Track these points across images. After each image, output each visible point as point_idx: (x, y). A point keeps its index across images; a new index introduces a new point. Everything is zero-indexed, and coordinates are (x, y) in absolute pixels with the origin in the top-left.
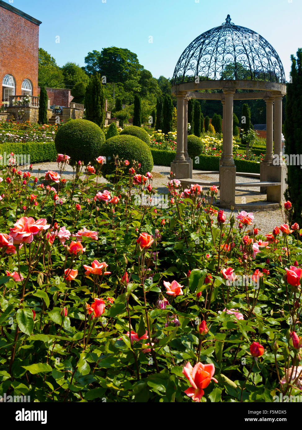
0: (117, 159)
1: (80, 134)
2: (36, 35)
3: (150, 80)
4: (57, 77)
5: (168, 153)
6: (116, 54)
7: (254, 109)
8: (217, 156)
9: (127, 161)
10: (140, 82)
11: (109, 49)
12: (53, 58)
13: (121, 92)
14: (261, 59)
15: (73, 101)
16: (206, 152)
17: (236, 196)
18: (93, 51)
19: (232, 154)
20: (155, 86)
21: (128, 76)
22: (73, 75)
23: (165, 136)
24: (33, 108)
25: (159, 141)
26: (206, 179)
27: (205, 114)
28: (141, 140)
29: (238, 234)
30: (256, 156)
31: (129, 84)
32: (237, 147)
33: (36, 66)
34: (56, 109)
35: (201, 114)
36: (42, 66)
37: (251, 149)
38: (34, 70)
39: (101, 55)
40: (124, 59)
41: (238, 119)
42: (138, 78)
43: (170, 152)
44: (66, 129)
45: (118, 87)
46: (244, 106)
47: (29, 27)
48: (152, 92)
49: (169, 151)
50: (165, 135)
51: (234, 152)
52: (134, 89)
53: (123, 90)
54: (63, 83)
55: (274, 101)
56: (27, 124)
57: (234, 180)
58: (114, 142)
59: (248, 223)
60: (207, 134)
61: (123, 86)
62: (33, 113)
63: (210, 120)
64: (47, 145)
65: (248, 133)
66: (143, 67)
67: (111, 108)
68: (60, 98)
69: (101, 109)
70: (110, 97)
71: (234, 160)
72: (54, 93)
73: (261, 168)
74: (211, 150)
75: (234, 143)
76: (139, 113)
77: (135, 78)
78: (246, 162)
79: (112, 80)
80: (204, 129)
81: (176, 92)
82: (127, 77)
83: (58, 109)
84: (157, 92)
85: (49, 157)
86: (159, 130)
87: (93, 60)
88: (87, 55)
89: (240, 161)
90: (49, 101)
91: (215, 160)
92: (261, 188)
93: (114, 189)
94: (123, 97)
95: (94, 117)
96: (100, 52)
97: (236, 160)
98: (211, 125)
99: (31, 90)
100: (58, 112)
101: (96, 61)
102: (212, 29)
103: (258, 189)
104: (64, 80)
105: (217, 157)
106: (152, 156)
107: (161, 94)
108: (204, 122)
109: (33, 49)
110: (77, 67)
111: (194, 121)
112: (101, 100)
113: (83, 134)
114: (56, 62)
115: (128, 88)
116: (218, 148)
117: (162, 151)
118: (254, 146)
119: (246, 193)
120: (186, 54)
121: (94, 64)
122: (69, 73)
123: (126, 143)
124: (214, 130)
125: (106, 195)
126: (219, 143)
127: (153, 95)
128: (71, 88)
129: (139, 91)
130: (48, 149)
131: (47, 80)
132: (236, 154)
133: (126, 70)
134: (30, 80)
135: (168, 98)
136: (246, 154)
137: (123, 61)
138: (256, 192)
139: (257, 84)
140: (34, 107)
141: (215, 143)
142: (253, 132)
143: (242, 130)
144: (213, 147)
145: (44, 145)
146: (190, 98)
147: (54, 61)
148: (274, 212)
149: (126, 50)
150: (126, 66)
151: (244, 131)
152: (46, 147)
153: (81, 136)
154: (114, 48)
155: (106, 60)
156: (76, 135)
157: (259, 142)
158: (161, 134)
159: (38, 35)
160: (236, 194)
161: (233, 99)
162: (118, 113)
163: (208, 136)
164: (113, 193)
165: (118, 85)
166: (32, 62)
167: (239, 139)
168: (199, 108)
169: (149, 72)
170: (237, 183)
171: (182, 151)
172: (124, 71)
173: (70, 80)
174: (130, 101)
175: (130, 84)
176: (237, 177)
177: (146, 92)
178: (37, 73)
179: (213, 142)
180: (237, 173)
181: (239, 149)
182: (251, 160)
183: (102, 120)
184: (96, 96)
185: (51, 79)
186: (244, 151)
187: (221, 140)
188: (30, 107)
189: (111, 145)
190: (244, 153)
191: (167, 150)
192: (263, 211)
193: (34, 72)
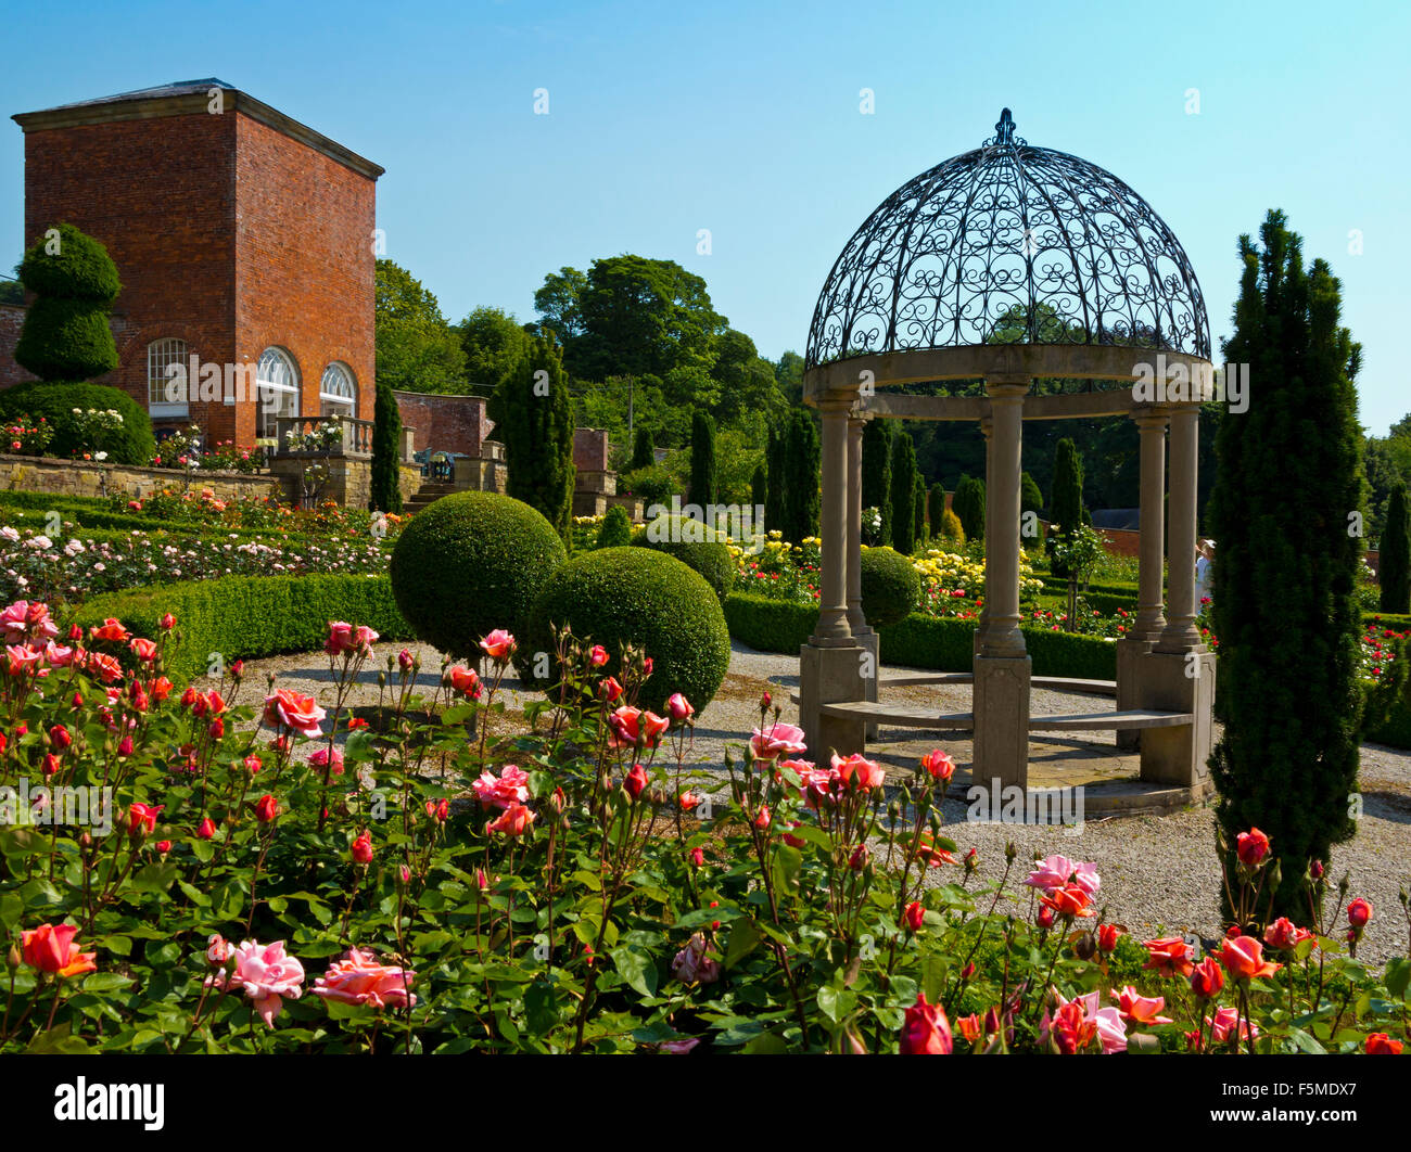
0: (568, 641)
1: (477, 546)
2: (365, 218)
3: (750, 364)
4: (441, 358)
5: (798, 608)
6: (635, 280)
7: (1094, 459)
8: (969, 618)
9: (599, 649)
10: (715, 374)
11: (615, 262)
12: (428, 295)
13: (655, 407)
14: (1122, 270)
15: (493, 436)
16: (930, 607)
17: (1031, 760)
18: (563, 270)
19: (1019, 615)
20: (768, 385)
21: (675, 352)
22: (494, 348)
23: (793, 552)
24: (356, 460)
25: (772, 568)
26: (927, 700)
27: (931, 477)
28: (684, 567)
29: (1035, 955)
30: (1100, 617)
31: (680, 380)
32: (1036, 586)
33: (367, 315)
34: (437, 464)
35: (918, 477)
36: (394, 320)
37: (1085, 592)
38: (360, 332)
39: (588, 283)
40: (664, 295)
41: (1039, 493)
42: (711, 358)
43: (807, 607)
44: (428, 528)
45: (645, 389)
46: (1062, 446)
47: (342, 185)
48: (757, 405)
49: (802, 604)
50: (791, 549)
51: (1025, 605)
52: (697, 395)
53: (660, 400)
54: (462, 375)
55: (1168, 421)
56: (328, 514)
57: (1023, 704)
58: (584, 575)
59: (1074, 912)
60: (937, 544)
61: (661, 388)
62: (356, 476)
63: (948, 496)
64: (380, 584)
65: (1074, 538)
66: (724, 321)
67: (622, 460)
68: (451, 426)
69: (560, 456)
70: (617, 424)
71: (1026, 633)
72: (433, 411)
73: (1118, 661)
74: (947, 599)
75: (1024, 571)
76: (708, 476)
77: (702, 358)
78: (1068, 638)
79: (623, 365)
80: (927, 526)
81: (818, 391)
82: (676, 357)
83: (442, 464)
84: (772, 405)
85: (389, 624)
86: (773, 532)
87: (563, 301)
88: (541, 284)
89: (1048, 635)
90: (410, 436)
91: (961, 633)
92: (1120, 735)
93: (544, 759)
94: (662, 423)
95: (535, 484)
96: (585, 274)
97: (1034, 634)
98: (952, 514)
99: (351, 401)
100: (441, 474)
101: (571, 304)
102: (947, 162)
103: (1109, 737)
104: (466, 367)
105: (968, 623)
106: (725, 624)
107: (787, 412)
108: (926, 503)
109: (356, 261)
110: (510, 324)
111: (892, 500)
112: (560, 426)
113: (488, 543)
114: (439, 306)
115: (678, 394)
116: (972, 592)
117: (778, 601)
118: (1093, 582)
119: (1067, 749)
120: (854, 257)
121: (566, 316)
122: (484, 342)
123: (628, 577)
124: (960, 530)
125: (512, 784)
126: (974, 573)
127: (761, 415)
128: (488, 393)
129: (712, 402)
130: (382, 596)
131: (412, 367)
132: (1030, 613)
133: (670, 331)
134: (349, 367)
135: (804, 421)
136: (1068, 610)
137: (660, 304)
138: (1103, 745)
139: (1110, 357)
140: (361, 454)
141: (962, 573)
142: (1089, 535)
143: (1053, 527)
144: (956, 588)
145: (369, 583)
146: (871, 417)
147: (431, 303)
148: (1166, 820)
149: (669, 265)
150: (670, 321)
151: (1061, 531)
152: (377, 591)
153: (478, 553)
154: (630, 258)
155: (603, 300)
156: (463, 547)
157: (1114, 570)
158: (779, 544)
159: (373, 213)
160: (1030, 755)
161: (1021, 418)
162: (640, 476)
163: (937, 551)
164: (537, 779)
165: (646, 383)
166: (353, 303)
167: (1043, 558)
168: (910, 456)
169: (746, 338)
170: (1033, 716)
171: (840, 604)
172: (662, 335)
173: (485, 368)
174: (684, 436)
175: (683, 380)
176: (1034, 692)
177: (735, 407)
178: (371, 341)
179: (954, 571)
180: (1034, 678)
181: (1044, 592)
182: (1083, 631)
183: (563, 497)
184: (542, 412)
185: (425, 363)
186: (1059, 600)
187: (981, 564)
188: (345, 457)
189: (575, 585)
190: (1061, 607)
191: (797, 601)
192: (1128, 816)
193: (360, 339)
